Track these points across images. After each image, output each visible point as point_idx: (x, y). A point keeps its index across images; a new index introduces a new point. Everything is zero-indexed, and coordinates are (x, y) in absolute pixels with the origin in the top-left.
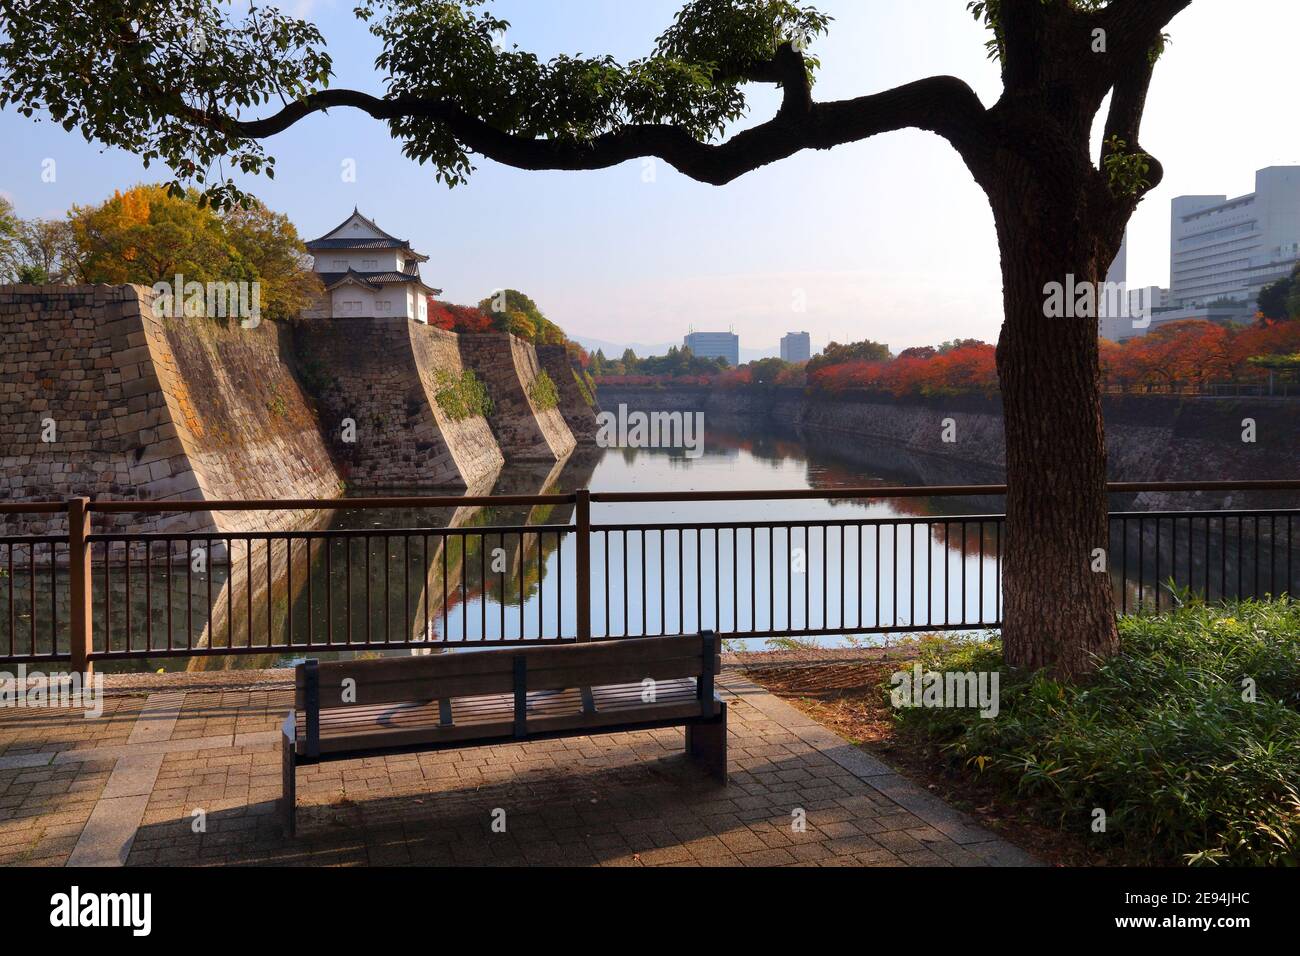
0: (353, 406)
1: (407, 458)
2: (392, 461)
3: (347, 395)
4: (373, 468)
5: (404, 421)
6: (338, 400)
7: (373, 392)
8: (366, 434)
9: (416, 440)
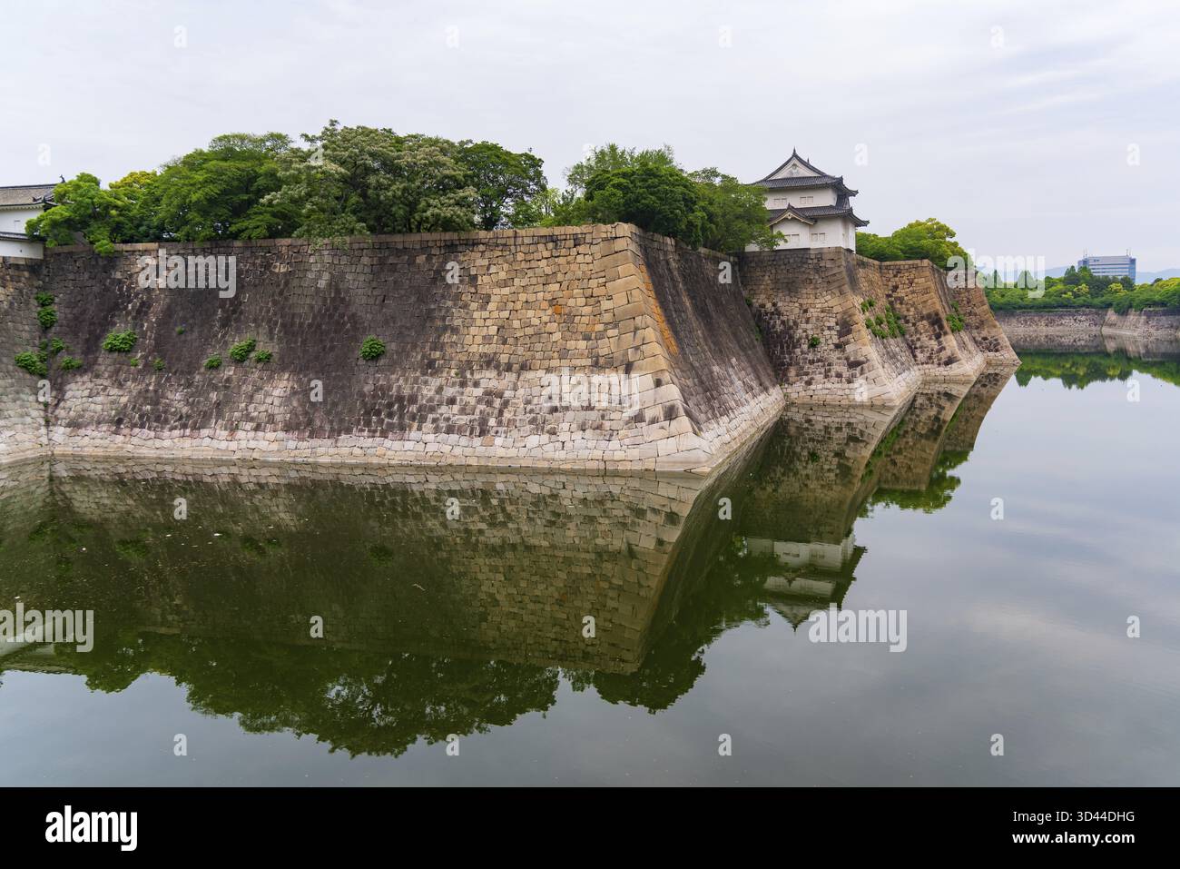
0: (791, 328)
1: (839, 375)
2: (826, 377)
3: (785, 318)
4: (809, 383)
5: (836, 341)
6: (778, 322)
7: (809, 315)
8: (802, 352)
9: (847, 359)
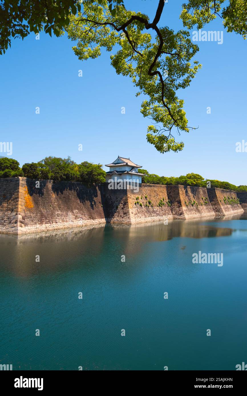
0: (113, 203)
1: (121, 216)
2: (118, 216)
3: (112, 200)
5: (122, 207)
6: (110, 201)
7: (118, 200)
8: (114, 210)
9: (124, 212)
